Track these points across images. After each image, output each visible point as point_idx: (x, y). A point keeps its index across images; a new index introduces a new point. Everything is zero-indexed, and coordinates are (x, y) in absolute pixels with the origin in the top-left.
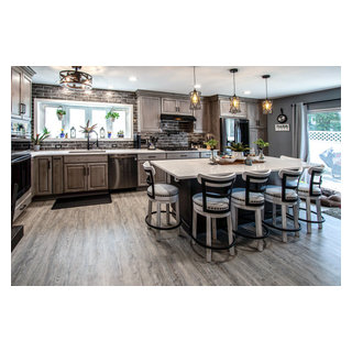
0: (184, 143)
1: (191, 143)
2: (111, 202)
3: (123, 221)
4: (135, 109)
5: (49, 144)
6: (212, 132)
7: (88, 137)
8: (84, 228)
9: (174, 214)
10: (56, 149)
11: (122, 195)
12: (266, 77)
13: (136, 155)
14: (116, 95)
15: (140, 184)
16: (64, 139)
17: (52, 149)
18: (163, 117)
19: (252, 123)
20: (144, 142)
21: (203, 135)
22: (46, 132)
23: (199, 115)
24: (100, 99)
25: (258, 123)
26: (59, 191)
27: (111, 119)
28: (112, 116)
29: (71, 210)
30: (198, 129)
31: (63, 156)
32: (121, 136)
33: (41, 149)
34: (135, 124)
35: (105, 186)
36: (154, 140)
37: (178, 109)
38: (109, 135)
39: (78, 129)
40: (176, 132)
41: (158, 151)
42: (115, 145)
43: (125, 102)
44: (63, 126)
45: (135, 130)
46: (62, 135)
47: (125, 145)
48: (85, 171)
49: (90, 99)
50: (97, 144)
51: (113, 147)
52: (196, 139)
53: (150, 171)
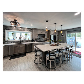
0: (43, 40)
1: (44, 40)
2: (26, 56)
3: (28, 61)
4: (32, 33)
5: (9, 42)
6: (49, 38)
7: (20, 40)
8: (18, 65)
9: (41, 59)
10: (12, 43)
11: (29, 53)
12: (62, 25)
13: (32, 44)
14: (28, 29)
15: (33, 50)
16: (14, 40)
17: (10, 43)
18: (38, 35)
19: (56, 36)
20: (34, 40)
21: (47, 38)
22: (9, 39)
23: (46, 34)
24: (23, 30)
25: (58, 36)
26: (12, 54)
27: (26, 35)
28: (26, 34)
29: (15, 59)
30: (46, 37)
31: (13, 45)
32: (29, 39)
33: (7, 43)
34: (32, 36)
35: (24, 52)
36: (36, 40)
37: (42, 33)
38: (26, 39)
39: (18, 38)
40: (41, 38)
41: (37, 42)
42: (27, 41)
43: (30, 31)
44: (14, 37)
45: (32, 38)
46: (13, 39)
47: (30, 41)
48: (19, 48)
49: (21, 30)
50: (23, 41)
51: (27, 42)
52: (45, 39)
53: (36, 49)
